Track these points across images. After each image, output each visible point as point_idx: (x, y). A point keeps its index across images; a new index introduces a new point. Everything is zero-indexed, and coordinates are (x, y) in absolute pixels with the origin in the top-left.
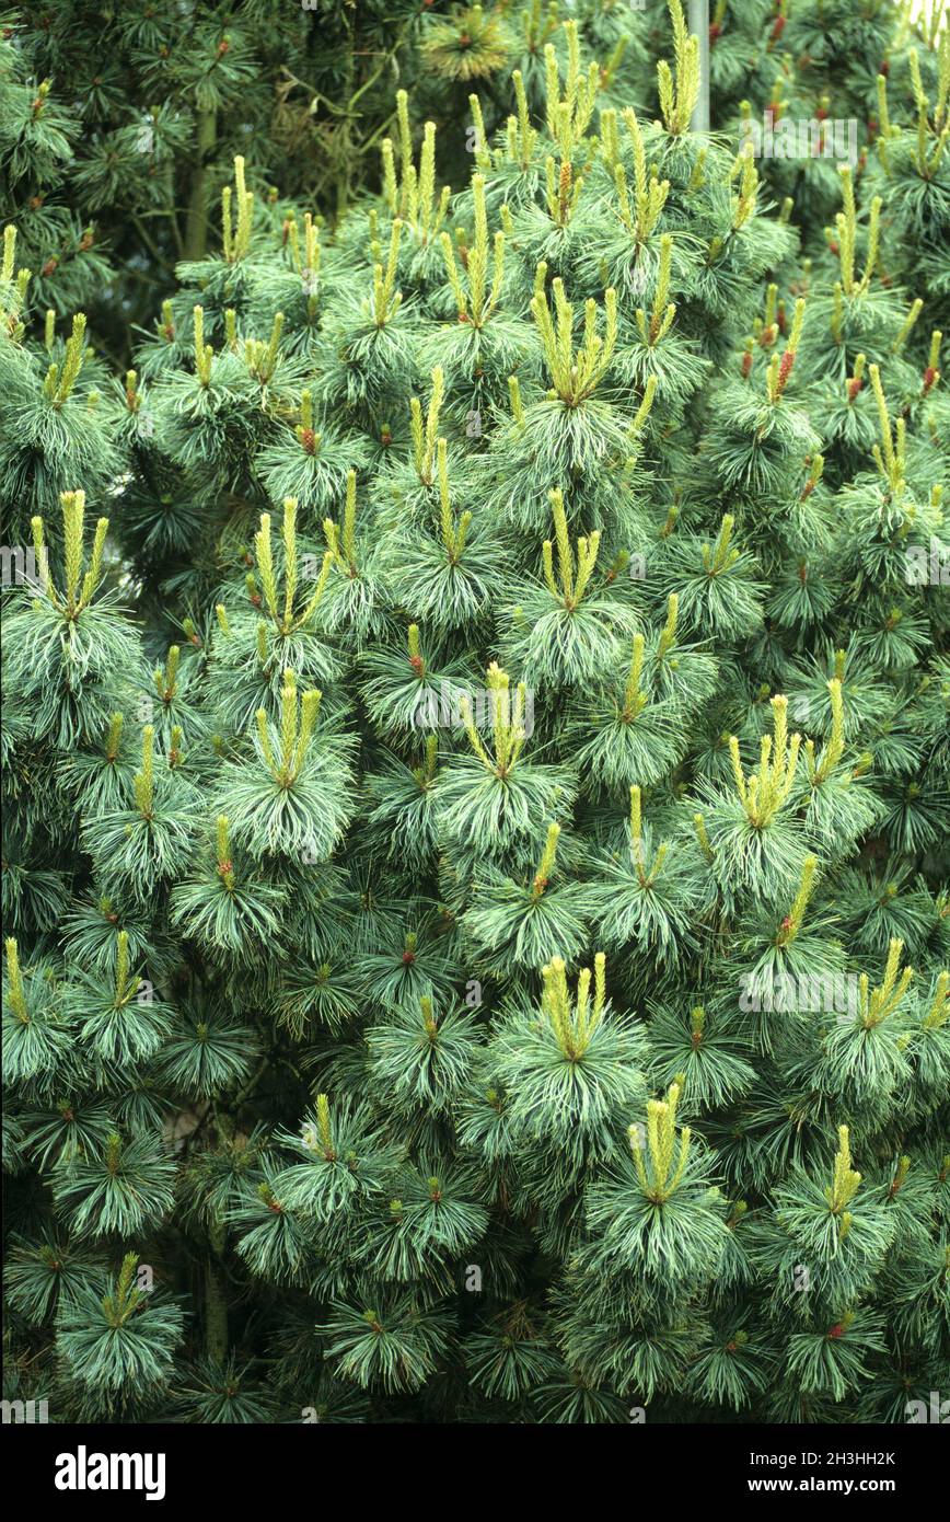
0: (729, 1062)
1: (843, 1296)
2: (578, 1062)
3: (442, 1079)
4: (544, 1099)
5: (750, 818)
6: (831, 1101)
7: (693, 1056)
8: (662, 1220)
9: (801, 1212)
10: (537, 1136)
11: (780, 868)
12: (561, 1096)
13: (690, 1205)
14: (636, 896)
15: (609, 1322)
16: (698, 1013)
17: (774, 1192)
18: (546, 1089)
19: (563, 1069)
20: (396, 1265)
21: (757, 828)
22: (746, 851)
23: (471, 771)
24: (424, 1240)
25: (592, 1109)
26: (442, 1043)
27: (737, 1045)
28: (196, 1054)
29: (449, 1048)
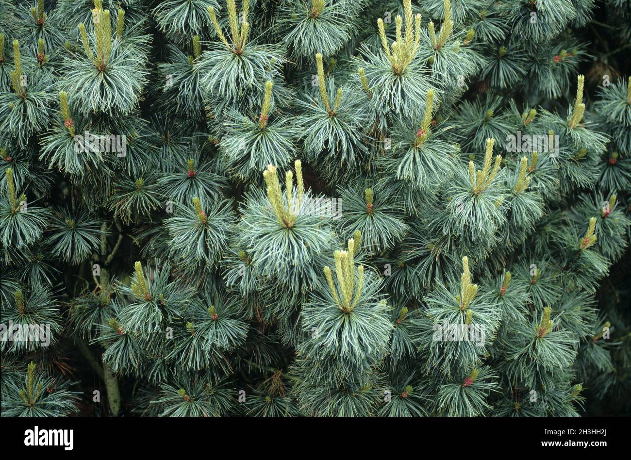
0: (390, 220)
1: (470, 361)
2: (291, 229)
3: (211, 247)
4: (270, 254)
5: (394, 68)
6: (456, 240)
7: (368, 218)
8: (350, 322)
9: (442, 310)
10: (269, 276)
11: (414, 98)
12: (280, 251)
13: (368, 312)
14: (326, 122)
15: (324, 386)
16: (369, 192)
17: (425, 299)
18: (270, 248)
19: (282, 234)
20: (194, 361)
21: (398, 74)
22: (392, 89)
23: (220, 51)
24: (209, 344)
25: (301, 257)
26: (211, 225)
27: (394, 210)
28: (68, 238)
29: (215, 228)
